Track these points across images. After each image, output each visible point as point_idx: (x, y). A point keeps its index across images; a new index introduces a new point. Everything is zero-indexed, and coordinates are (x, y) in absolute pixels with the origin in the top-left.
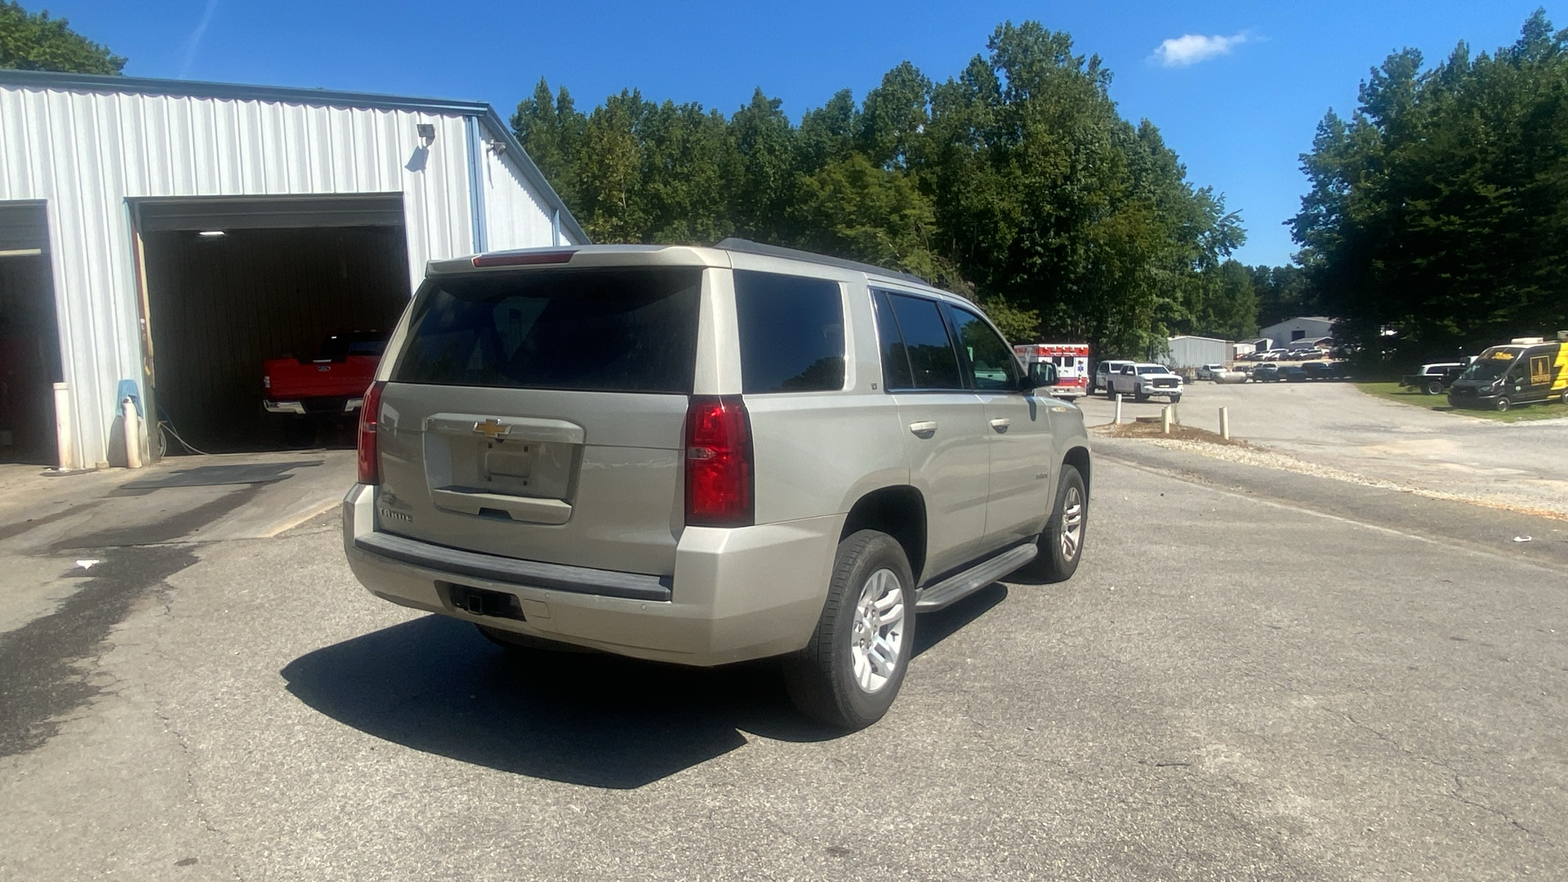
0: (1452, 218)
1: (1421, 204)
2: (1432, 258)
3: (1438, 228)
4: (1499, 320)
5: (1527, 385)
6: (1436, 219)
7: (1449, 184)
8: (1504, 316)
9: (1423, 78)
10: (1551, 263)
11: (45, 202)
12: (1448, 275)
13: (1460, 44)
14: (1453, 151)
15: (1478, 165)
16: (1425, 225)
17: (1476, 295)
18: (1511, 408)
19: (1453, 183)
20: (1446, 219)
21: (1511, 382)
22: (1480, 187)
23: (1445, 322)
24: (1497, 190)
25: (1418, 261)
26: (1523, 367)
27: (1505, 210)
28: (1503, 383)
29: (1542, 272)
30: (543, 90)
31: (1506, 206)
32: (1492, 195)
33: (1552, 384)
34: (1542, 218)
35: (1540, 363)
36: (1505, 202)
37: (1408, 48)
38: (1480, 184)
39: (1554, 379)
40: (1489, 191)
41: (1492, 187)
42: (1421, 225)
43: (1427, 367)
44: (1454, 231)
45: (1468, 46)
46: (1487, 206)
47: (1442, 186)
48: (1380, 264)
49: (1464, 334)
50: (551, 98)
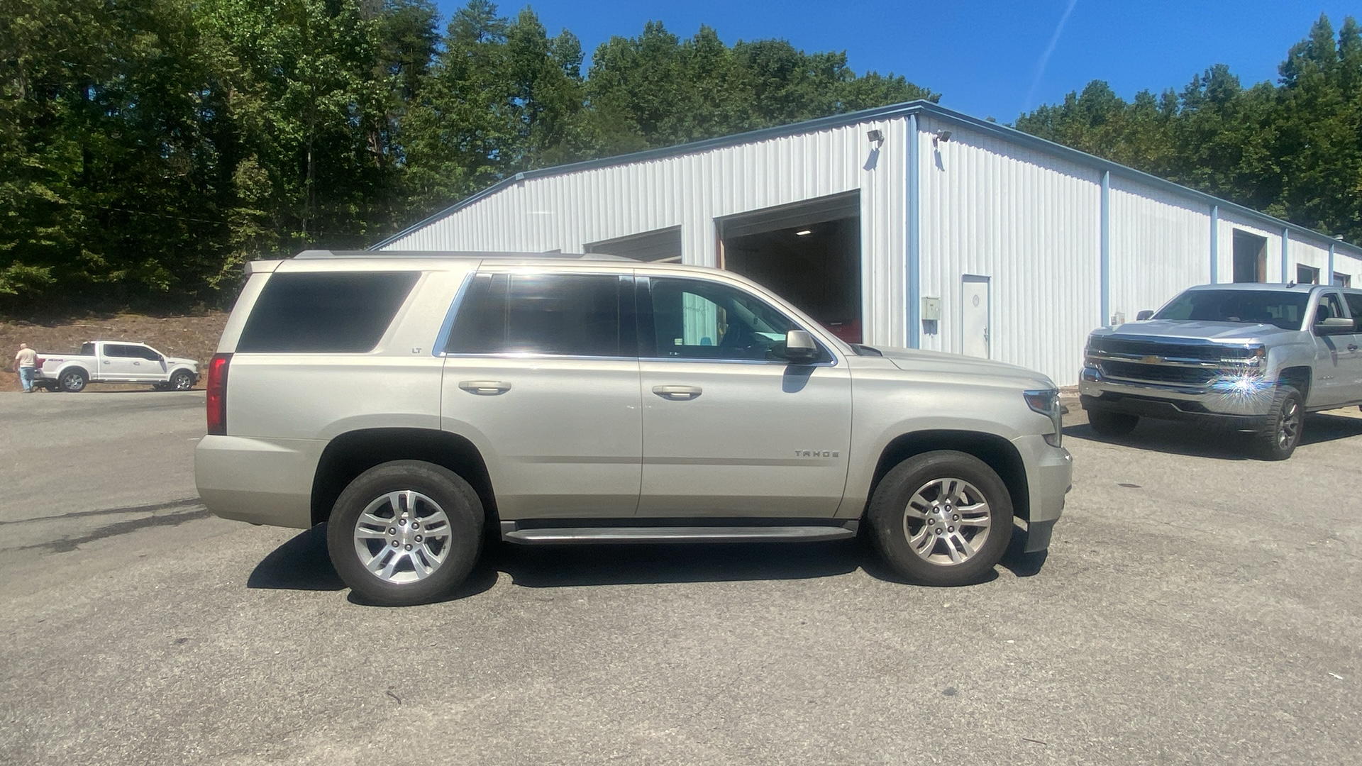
11: (680, 226)
30: (1322, 25)
50: (1331, 34)
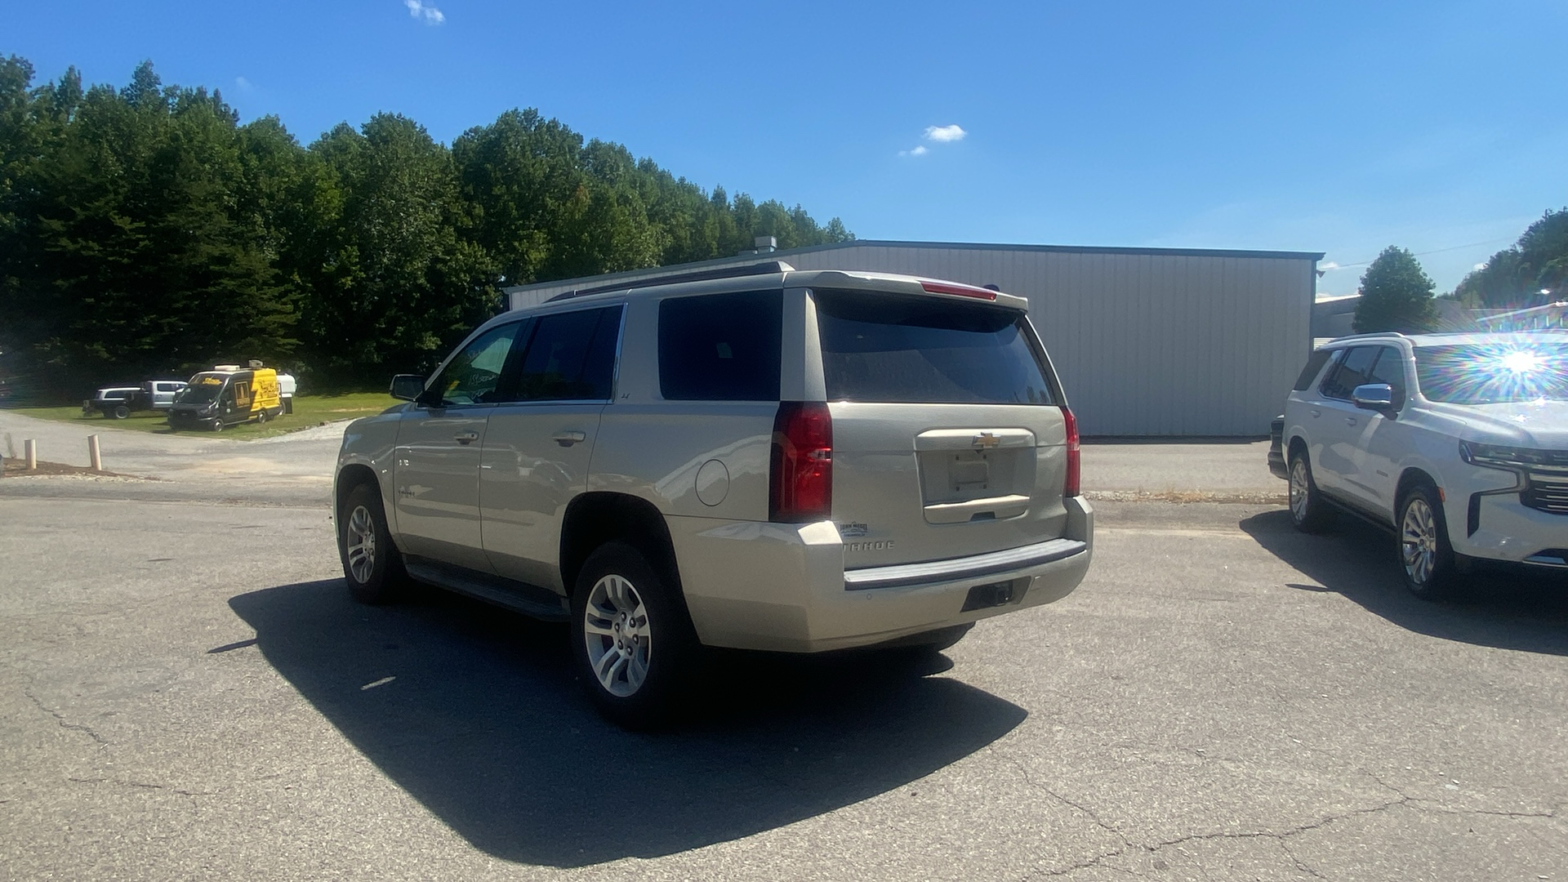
0: (91, 243)
1: (56, 225)
2: (72, 281)
3: (77, 251)
4: (147, 347)
5: (234, 406)
6: (75, 242)
7: (84, 208)
8: (149, 344)
9: (37, 92)
10: (186, 298)
12: (93, 300)
13: (71, 69)
14: (83, 176)
15: (112, 196)
16: (62, 247)
17: (122, 322)
18: (226, 428)
19: (88, 209)
20: (84, 243)
21: (223, 404)
22: (116, 217)
23: (95, 347)
24: (131, 223)
25: (59, 282)
26: (230, 393)
27: (142, 244)
28: (217, 406)
29: (179, 305)
31: (143, 240)
32: (127, 227)
33: (251, 407)
34: (176, 256)
35: (242, 388)
36: (141, 236)
37: (17, 57)
38: (115, 214)
39: (252, 402)
40: (124, 223)
41: (128, 219)
42: (57, 246)
43: (105, 391)
44: (93, 256)
45: (79, 74)
46: (124, 237)
47: (77, 210)
48: (15, 281)
49: (114, 359)
